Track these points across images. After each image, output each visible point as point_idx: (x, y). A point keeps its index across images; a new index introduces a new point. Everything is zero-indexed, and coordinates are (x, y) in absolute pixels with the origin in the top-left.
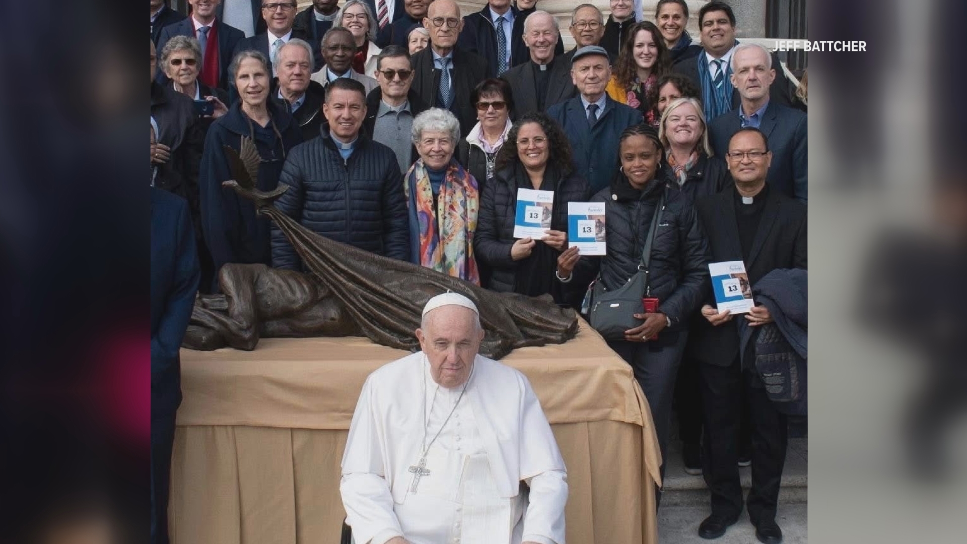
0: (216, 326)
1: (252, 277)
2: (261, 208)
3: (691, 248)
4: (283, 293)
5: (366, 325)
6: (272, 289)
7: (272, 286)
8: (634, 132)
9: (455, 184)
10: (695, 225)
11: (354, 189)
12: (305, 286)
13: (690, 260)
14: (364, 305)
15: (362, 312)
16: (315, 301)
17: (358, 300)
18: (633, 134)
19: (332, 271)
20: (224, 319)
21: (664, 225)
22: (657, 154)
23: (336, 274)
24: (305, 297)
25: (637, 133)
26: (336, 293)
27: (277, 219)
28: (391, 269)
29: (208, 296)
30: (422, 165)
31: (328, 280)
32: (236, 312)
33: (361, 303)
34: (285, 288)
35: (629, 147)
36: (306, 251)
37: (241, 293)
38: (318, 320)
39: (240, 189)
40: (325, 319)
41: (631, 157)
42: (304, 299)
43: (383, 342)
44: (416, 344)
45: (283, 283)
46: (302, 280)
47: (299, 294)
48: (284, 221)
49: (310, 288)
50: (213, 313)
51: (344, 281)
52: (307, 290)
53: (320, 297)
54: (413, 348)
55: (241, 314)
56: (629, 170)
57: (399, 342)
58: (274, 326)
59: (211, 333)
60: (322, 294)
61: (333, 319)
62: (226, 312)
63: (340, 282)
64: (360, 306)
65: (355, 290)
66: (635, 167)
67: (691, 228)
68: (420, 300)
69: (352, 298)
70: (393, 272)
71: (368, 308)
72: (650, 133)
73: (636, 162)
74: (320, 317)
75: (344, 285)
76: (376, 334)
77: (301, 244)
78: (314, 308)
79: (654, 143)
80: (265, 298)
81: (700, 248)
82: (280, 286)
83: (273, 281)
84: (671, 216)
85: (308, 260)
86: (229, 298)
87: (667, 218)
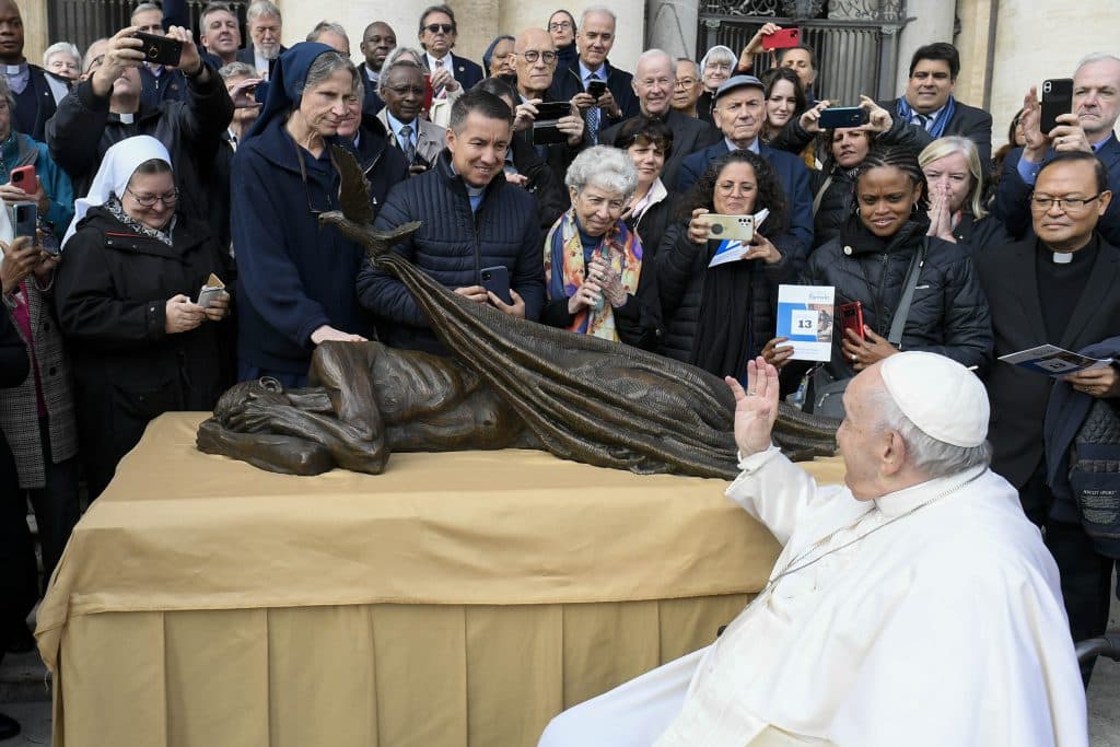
0: (321, 437)
1: (366, 361)
2: (377, 255)
3: (958, 318)
4: (413, 384)
5: (546, 430)
6: (396, 378)
7: (396, 374)
8: (881, 161)
9: (613, 250)
10: (968, 286)
11: (484, 255)
12: (446, 375)
13: (956, 334)
14: (545, 401)
15: (542, 411)
16: (461, 397)
17: (535, 393)
18: (879, 165)
19: (491, 349)
20: (333, 425)
21: (923, 287)
22: (914, 192)
23: (497, 354)
24: (447, 389)
25: (885, 164)
26: (497, 382)
27: (402, 272)
28: (572, 348)
29: (296, 390)
30: (571, 220)
31: (481, 362)
32: (350, 414)
33: (540, 397)
34: (415, 376)
35: (871, 185)
36: (450, 321)
37: (354, 384)
38: (466, 425)
39: (347, 224)
40: (476, 422)
41: (873, 200)
42: (447, 394)
43: (579, 457)
44: (637, 460)
45: (412, 371)
46: (438, 364)
47: (438, 387)
48: (412, 274)
49: (452, 377)
50: (313, 416)
51: (512, 364)
52: (450, 380)
53: (468, 389)
54: (632, 466)
55: (359, 416)
56: (869, 217)
57: (609, 457)
58: (398, 434)
59: (313, 448)
60: (471, 385)
61: (487, 423)
62: (332, 414)
63: (505, 366)
64: (538, 402)
65: (530, 378)
66: (877, 214)
67: (961, 290)
68: (632, 392)
69: (524, 390)
70: (575, 351)
71: (551, 406)
72: (905, 163)
73: (881, 207)
74: (469, 421)
75: (511, 371)
76: (566, 444)
77: (441, 310)
78: (461, 407)
79: (911, 177)
80: (386, 392)
81: (971, 318)
82: (407, 373)
83: (397, 368)
84: (933, 274)
85: (451, 333)
86: (334, 393)
87: (928, 277)
